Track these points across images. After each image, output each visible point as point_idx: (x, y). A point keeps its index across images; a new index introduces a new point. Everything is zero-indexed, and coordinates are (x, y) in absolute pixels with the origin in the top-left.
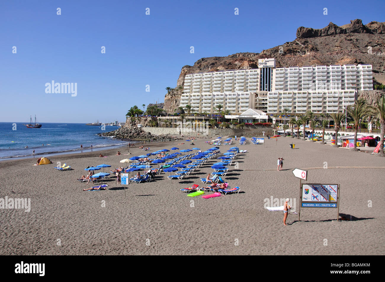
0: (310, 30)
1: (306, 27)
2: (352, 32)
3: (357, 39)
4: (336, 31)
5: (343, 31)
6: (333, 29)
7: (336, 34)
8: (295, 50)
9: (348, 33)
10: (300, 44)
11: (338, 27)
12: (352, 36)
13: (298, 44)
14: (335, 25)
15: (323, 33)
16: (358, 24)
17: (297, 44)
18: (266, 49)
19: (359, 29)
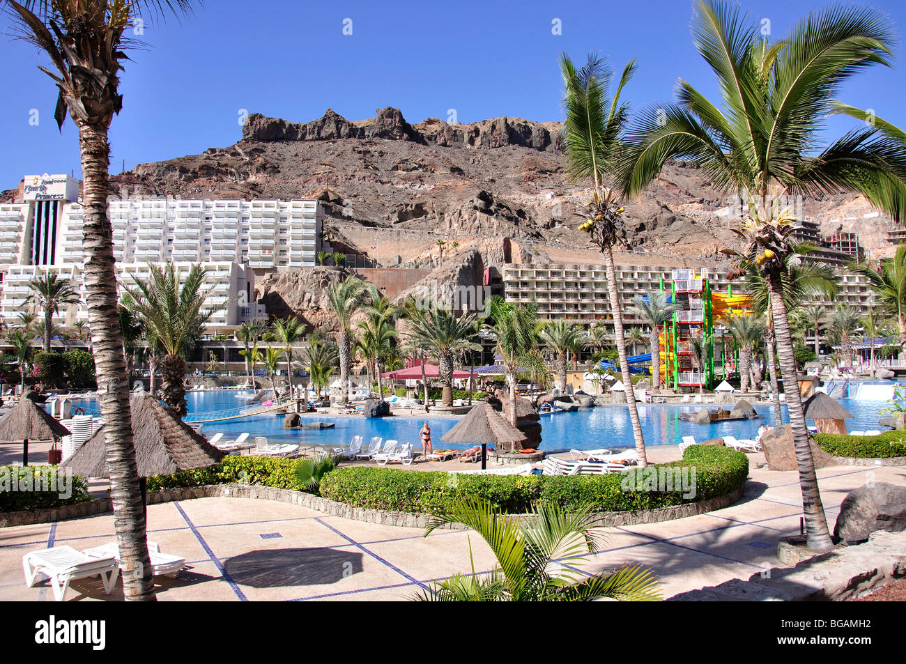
0: (275, 122)
1: (267, 115)
2: (376, 135)
3: (381, 152)
4: (338, 129)
5: (355, 132)
6: (333, 125)
7: (339, 136)
8: (224, 169)
9: (368, 136)
10: (243, 154)
11: (344, 122)
12: (376, 144)
13: (239, 154)
14: (337, 116)
15: (310, 134)
16: (390, 120)
17: (235, 154)
18: (143, 163)
19: (393, 129)
